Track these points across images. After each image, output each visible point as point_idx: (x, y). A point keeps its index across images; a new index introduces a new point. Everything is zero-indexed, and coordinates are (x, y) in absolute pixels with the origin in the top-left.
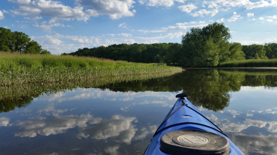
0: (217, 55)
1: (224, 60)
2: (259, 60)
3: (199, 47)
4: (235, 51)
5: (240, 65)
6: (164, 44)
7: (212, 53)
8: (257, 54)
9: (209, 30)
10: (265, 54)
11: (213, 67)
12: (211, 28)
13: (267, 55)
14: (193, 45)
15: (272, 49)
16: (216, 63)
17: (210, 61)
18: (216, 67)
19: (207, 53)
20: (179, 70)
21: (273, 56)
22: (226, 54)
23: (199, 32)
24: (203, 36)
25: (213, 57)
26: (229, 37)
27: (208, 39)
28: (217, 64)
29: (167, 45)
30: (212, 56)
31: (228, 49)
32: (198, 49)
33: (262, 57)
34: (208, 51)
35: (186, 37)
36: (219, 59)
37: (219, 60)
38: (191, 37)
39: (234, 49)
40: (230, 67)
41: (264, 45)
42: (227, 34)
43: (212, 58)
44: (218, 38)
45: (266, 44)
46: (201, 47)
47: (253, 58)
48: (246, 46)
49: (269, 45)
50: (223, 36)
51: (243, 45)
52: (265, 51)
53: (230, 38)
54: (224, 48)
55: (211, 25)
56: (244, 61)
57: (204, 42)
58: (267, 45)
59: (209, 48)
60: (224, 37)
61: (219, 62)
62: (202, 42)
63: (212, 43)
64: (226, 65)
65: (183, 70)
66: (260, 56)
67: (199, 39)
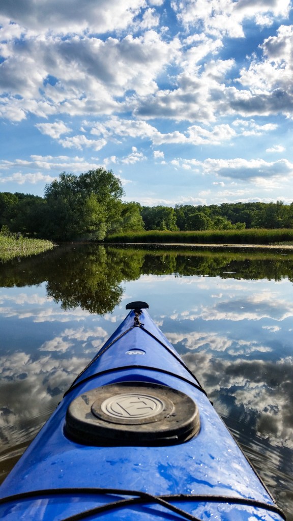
0: (103, 222)
1: (114, 231)
2: (166, 232)
3: (75, 208)
4: (130, 216)
5: (137, 239)
6: (7, 194)
7: (96, 219)
8: (164, 223)
9: (91, 180)
10: (175, 222)
11: (98, 241)
12: (94, 176)
13: (178, 224)
14: (65, 204)
15: (186, 214)
16: (102, 235)
17: (93, 232)
18: (102, 241)
19: (88, 219)
20: (47, 245)
21: (186, 227)
22: (116, 221)
23: (74, 182)
24: (81, 188)
25: (98, 224)
26: (121, 194)
27: (90, 195)
28: (103, 237)
29: (13, 198)
30: (96, 224)
31: (120, 214)
32: (73, 210)
33: (172, 226)
34: (89, 214)
35: (53, 188)
36: (107, 228)
37: (106, 230)
38: (61, 188)
39: (128, 214)
40: (122, 242)
41: (174, 207)
42: (119, 188)
43: (96, 228)
44: (104, 194)
45: (177, 206)
46: (79, 207)
47: (158, 228)
48: (148, 208)
49: (181, 208)
50: (113, 191)
51: (144, 207)
52: (175, 217)
53: (123, 196)
54: (113, 211)
55: (93, 172)
56: (143, 233)
57: (82, 200)
58: (178, 208)
59: (91, 210)
60: (113, 194)
61: (106, 233)
62: (79, 199)
63: (95, 202)
64: (118, 239)
65: (55, 245)
66: (168, 226)
67: (75, 193)
